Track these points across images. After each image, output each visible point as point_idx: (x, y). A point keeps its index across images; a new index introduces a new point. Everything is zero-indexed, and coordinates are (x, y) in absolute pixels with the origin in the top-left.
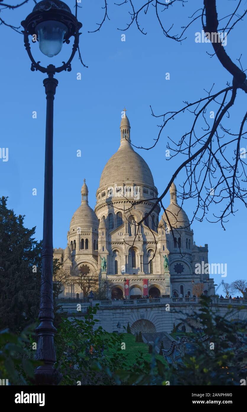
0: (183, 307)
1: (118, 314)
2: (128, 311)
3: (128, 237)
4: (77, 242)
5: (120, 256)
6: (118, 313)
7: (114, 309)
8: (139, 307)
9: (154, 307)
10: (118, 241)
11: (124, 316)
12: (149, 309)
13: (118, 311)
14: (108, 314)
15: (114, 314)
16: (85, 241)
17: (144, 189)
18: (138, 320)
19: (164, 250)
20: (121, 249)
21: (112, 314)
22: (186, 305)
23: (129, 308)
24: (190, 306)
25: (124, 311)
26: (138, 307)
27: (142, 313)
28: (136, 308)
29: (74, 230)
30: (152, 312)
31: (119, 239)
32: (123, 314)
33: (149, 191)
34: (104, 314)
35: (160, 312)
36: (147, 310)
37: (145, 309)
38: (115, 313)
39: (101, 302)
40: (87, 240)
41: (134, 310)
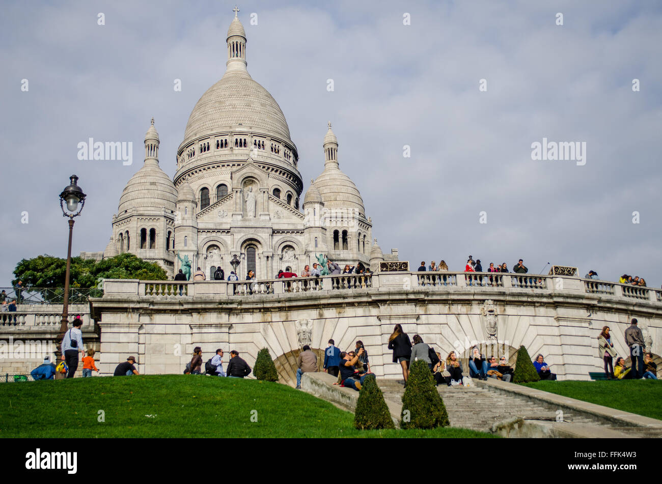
0: (460, 306)
1: (213, 330)
2: (248, 317)
3: (239, 220)
4: (131, 234)
5: (222, 258)
6: (210, 325)
7: (198, 311)
8: (294, 304)
9: (352, 304)
10: (218, 228)
11: (233, 338)
12: (329, 313)
13: (212, 318)
14: (170, 329)
15: (195, 330)
16: (148, 232)
17: (272, 144)
18: (288, 350)
19: (316, 246)
20: (224, 244)
21: (189, 331)
22: (471, 297)
23: (256, 309)
24: (484, 300)
25: (234, 319)
26: (287, 304)
27: (304, 328)
28: (280, 309)
29: (126, 211)
30: (344, 323)
31: (221, 224)
32: (230, 331)
33: (282, 149)
34: (158, 329)
35: (374, 321)
36: (321, 317)
37: (314, 313)
38: (200, 326)
39: (146, 284)
40: (153, 231)
41: (274, 315)
